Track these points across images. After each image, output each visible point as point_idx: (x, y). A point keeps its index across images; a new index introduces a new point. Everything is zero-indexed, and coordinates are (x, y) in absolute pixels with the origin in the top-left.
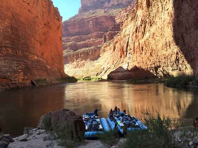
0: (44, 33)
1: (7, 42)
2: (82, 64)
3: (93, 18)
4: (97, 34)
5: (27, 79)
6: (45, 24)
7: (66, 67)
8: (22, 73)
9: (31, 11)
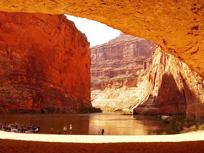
0: (65, 61)
1: (23, 70)
2: (116, 93)
3: (134, 41)
4: (138, 59)
5: (37, 107)
6: (66, 52)
7: (99, 96)
8: (32, 100)
9: (51, 40)
